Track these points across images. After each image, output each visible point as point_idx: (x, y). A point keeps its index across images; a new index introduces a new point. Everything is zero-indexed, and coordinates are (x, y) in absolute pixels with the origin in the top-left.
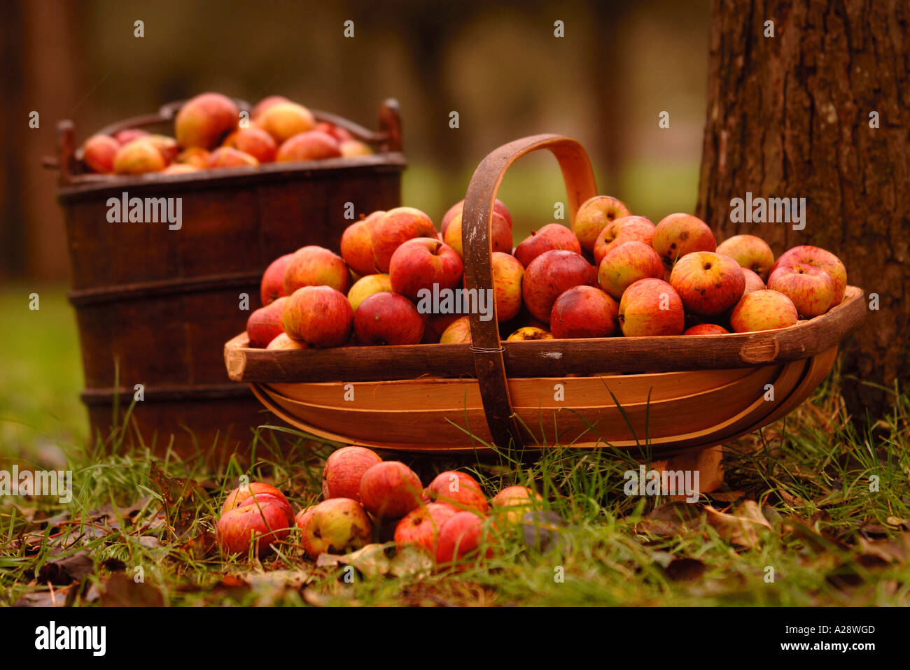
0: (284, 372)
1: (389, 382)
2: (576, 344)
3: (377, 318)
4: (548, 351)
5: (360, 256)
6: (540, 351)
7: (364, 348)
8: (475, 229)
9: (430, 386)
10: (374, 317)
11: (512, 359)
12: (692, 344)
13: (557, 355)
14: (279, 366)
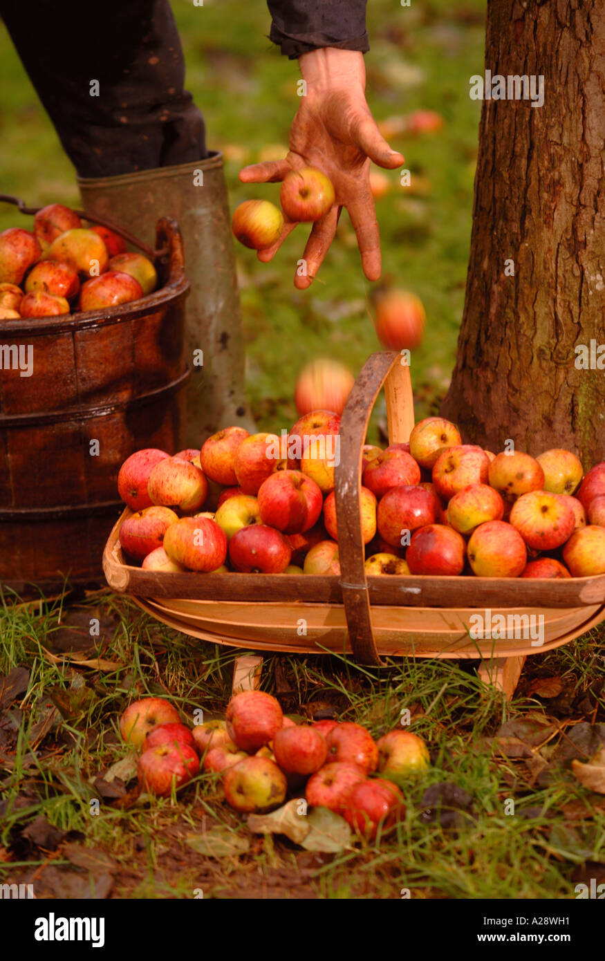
0: (165, 591)
1: (262, 603)
2: (432, 582)
3: (254, 552)
4: (408, 587)
5: (221, 472)
6: (400, 586)
7: (240, 575)
8: (346, 485)
9: (298, 609)
10: (251, 551)
11: (375, 591)
12: (538, 587)
13: (416, 591)
14: (161, 586)
